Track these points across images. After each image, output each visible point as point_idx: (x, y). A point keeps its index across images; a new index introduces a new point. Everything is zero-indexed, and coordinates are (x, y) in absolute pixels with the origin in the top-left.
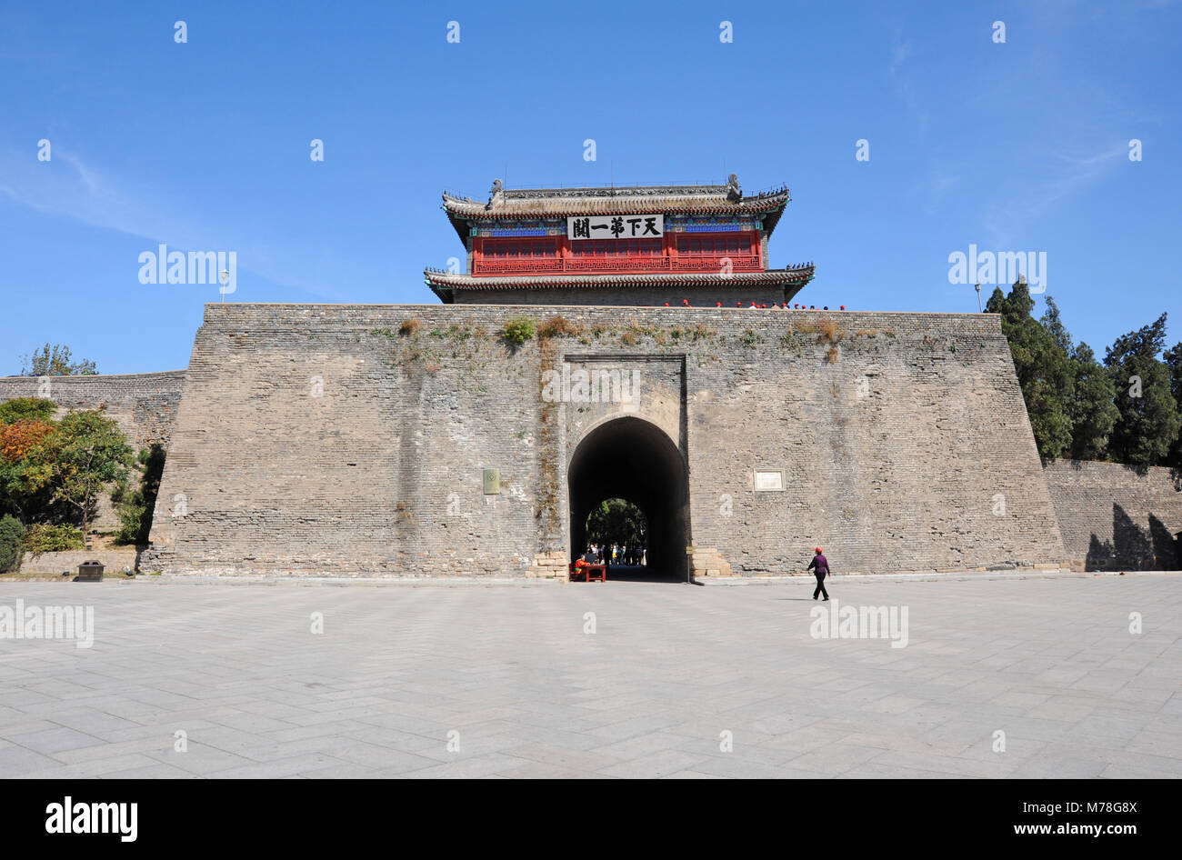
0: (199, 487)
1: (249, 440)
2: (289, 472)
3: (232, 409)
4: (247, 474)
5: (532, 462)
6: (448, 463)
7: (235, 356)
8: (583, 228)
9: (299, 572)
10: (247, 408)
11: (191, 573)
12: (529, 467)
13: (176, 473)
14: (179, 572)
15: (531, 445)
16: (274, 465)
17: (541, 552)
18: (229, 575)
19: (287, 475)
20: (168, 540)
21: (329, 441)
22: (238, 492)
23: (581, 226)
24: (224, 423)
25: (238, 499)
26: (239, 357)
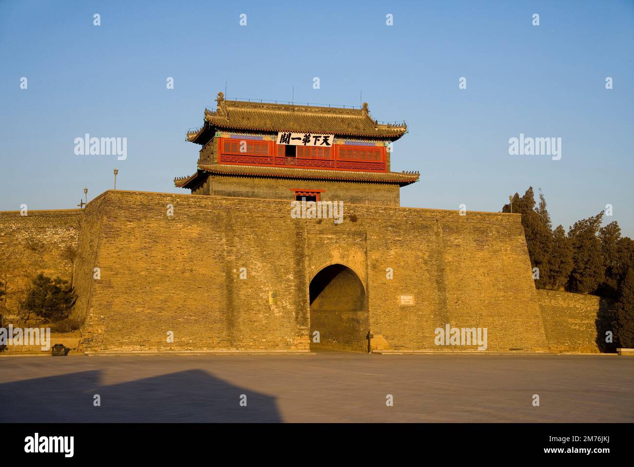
0: (116, 300)
1: (142, 273)
2: (167, 292)
3: (131, 255)
4: (143, 292)
5: (293, 288)
6: (251, 288)
7: (129, 223)
8: (286, 139)
9: (175, 348)
10: (139, 254)
11: (115, 349)
12: (291, 291)
13: (101, 292)
14: (108, 349)
15: (292, 278)
16: (157, 288)
17: (298, 336)
18: (137, 350)
19: (165, 293)
20: (100, 331)
21: (187, 274)
22: (138, 303)
23: (286, 137)
24: (127, 263)
25: (139, 307)
26: (132, 224)
